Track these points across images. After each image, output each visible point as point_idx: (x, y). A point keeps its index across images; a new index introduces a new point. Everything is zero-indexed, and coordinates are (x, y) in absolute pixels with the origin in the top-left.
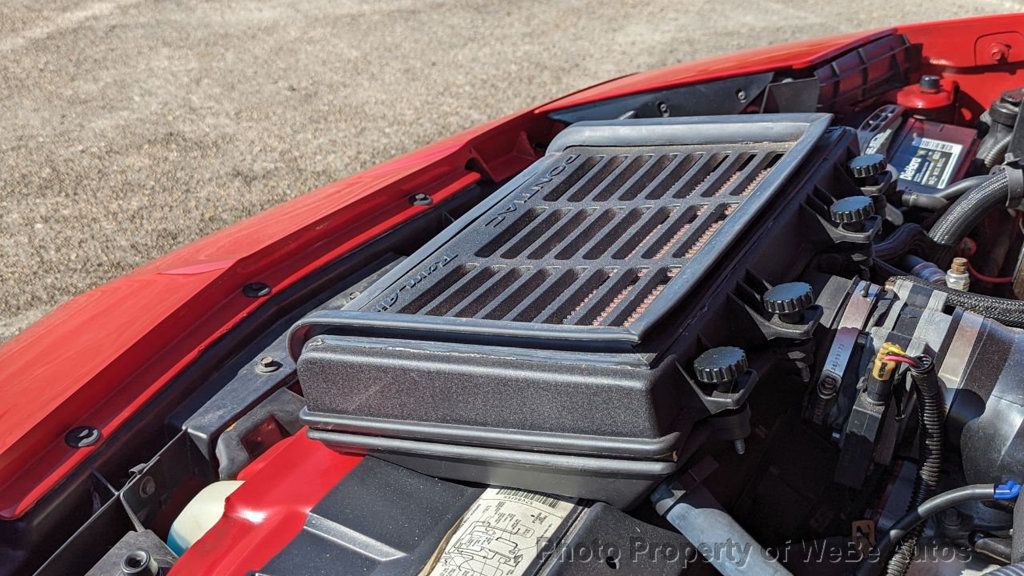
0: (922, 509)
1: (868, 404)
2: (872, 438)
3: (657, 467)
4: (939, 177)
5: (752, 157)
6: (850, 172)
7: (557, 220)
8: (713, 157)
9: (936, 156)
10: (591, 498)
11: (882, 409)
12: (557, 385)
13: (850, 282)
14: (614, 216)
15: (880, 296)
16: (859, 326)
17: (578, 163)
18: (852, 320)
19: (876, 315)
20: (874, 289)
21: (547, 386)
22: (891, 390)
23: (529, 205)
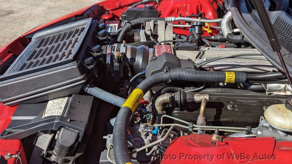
0: (131, 81)
1: (116, 64)
2: (119, 70)
3: (83, 81)
4: (115, 30)
5: (79, 30)
6: (99, 28)
7: (42, 51)
8: (71, 31)
9: (113, 27)
10: (71, 93)
11: (119, 64)
12: (59, 72)
13: (106, 46)
14: (54, 47)
15: (112, 47)
16: (110, 52)
17: (41, 40)
18: (109, 51)
19: (113, 50)
20: (111, 46)
21: (57, 73)
22: (119, 61)
23: (34, 50)
